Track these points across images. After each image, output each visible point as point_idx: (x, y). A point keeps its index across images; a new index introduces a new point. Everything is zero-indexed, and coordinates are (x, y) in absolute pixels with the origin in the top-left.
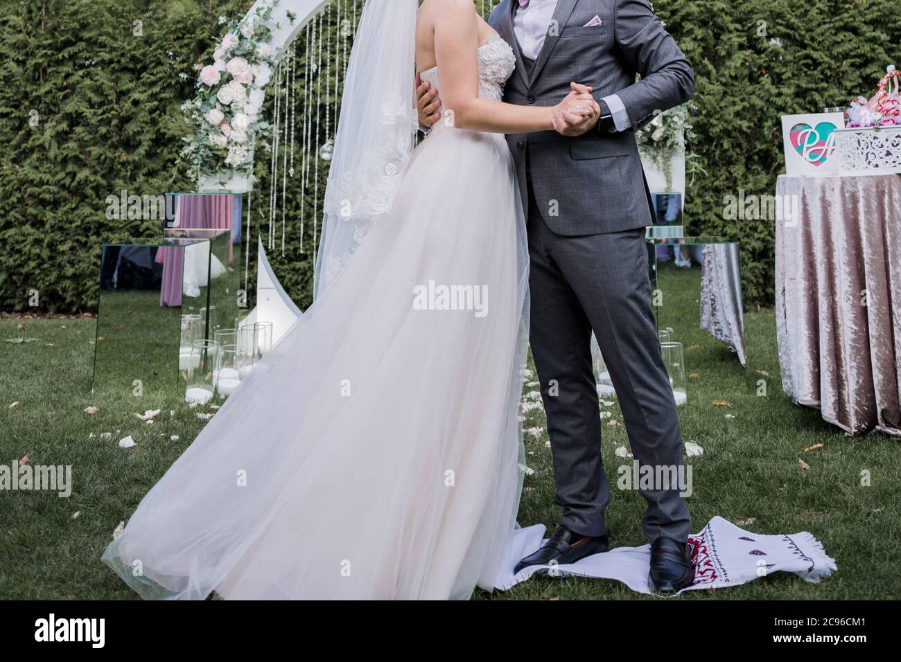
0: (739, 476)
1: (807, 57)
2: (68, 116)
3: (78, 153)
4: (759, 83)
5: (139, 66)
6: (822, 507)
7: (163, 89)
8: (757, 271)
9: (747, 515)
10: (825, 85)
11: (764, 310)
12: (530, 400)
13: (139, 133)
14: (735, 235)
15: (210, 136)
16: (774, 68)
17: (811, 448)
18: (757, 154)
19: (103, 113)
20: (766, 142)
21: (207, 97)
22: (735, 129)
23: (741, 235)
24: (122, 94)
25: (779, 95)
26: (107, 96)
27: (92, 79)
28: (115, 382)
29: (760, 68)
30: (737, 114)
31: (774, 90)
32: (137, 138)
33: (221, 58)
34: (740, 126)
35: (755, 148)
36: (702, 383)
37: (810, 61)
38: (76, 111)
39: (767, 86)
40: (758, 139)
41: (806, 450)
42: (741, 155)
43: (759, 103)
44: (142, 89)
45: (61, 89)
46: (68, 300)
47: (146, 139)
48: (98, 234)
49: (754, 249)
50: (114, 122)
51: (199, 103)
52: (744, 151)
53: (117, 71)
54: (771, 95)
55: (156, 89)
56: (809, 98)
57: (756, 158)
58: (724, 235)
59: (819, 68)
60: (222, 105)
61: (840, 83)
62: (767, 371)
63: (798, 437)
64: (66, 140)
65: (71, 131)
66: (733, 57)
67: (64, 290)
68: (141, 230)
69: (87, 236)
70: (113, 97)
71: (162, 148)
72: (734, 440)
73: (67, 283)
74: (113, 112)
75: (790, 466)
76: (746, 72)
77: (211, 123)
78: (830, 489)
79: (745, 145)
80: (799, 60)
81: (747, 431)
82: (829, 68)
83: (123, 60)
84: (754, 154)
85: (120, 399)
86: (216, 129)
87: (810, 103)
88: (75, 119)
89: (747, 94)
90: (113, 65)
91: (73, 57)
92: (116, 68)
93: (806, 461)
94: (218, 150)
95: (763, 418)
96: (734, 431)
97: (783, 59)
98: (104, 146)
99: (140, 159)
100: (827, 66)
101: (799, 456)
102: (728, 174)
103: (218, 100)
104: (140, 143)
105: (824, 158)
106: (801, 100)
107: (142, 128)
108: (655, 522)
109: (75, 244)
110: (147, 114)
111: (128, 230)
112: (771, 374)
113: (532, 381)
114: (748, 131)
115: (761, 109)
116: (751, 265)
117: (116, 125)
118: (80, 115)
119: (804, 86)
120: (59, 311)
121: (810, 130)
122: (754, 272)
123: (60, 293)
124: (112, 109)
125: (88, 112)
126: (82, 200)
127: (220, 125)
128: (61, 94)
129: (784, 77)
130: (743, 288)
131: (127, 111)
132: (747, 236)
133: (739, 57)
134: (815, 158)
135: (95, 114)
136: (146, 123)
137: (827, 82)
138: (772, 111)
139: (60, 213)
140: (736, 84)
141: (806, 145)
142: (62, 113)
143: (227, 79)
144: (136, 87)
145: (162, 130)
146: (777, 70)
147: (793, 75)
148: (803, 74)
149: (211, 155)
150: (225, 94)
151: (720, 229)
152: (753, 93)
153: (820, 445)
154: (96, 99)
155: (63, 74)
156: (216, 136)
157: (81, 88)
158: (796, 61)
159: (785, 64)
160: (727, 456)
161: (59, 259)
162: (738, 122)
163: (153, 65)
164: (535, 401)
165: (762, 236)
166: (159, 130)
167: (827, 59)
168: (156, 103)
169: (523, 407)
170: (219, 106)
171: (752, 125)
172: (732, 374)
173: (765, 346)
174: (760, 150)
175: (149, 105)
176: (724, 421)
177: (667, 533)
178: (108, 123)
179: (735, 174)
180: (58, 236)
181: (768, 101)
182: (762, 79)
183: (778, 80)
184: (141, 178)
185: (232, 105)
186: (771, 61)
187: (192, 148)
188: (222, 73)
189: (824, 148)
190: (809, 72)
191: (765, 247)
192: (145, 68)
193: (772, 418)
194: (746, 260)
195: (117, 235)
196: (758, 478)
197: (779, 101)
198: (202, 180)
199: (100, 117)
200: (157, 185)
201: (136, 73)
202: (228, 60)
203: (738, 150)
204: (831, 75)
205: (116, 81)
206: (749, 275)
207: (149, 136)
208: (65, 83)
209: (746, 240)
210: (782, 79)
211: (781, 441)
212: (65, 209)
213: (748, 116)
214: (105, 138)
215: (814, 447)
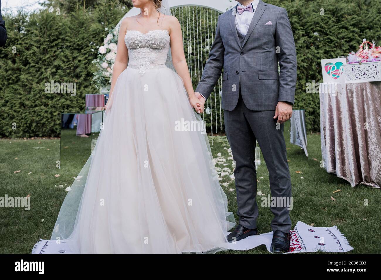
0: (307, 204)
1: (329, 38)
2: (55, 66)
3: (59, 79)
4: (310, 49)
5: (80, 48)
6: (342, 218)
7: (89, 56)
8: (311, 119)
9: (311, 222)
10: (335, 49)
11: (314, 134)
12: (224, 171)
13: (81, 72)
14: (302, 106)
15: (103, 73)
16: (316, 43)
17: (336, 191)
18: (310, 75)
19: (68, 65)
20: (313, 71)
21: (102, 58)
22: (301, 66)
23: (305, 106)
24: (74, 58)
25: (318, 53)
26: (69, 59)
27: (64, 53)
28: (69, 164)
29: (310, 43)
30: (302, 61)
31: (316, 52)
32: (81, 74)
33: (106, 43)
34: (304, 65)
35: (309, 73)
36: (291, 164)
37: (329, 40)
38: (58, 65)
39: (313, 50)
40: (310, 70)
41: (334, 192)
42: (304, 76)
43: (310, 56)
44: (82, 56)
45: (53, 57)
46: (58, 133)
47: (84, 74)
48: (67, 109)
49: (310, 111)
50: (72, 68)
51: (98, 60)
52: (305, 74)
53: (73, 49)
54: (315, 53)
55: (87, 56)
56: (329, 54)
57: (310, 77)
58: (298, 106)
59: (333, 43)
60: (107, 61)
61: (341, 48)
62: (316, 158)
63: (330, 186)
64: (55, 75)
65: (57, 72)
66: (300, 39)
67: (56, 129)
68: (83, 107)
69: (64, 110)
70: (71, 59)
71: (89, 77)
72: (305, 188)
73: (57, 127)
74: (72, 65)
75: (328, 200)
76: (305, 45)
77: (104, 68)
78: (345, 210)
79: (305, 72)
80: (325, 40)
81: (310, 184)
82: (337, 43)
83: (74, 46)
84: (309, 76)
85: (69, 171)
86: (105, 70)
87: (330, 56)
88: (58, 67)
89: (306, 53)
90: (71, 48)
91: (56, 45)
92: (72, 48)
93: (334, 197)
94: (107, 78)
95: (316, 179)
96: (304, 184)
97: (319, 39)
98: (69, 77)
99: (82, 82)
100: (336, 42)
101: (331, 195)
102: (299, 83)
103: (106, 59)
104: (81, 76)
105: (338, 76)
106: (326, 55)
107: (82, 70)
108: (276, 223)
109: (60, 112)
110: (84, 65)
111: (78, 107)
112: (318, 160)
113: (225, 163)
114: (307, 67)
115: (311, 59)
116: (308, 117)
117: (73, 69)
118: (59, 66)
119: (327, 49)
120: (55, 136)
121: (332, 65)
122: (310, 120)
123: (55, 130)
124: (71, 63)
125: (63, 65)
126: (62, 97)
127: (107, 68)
128: (53, 59)
129: (320, 46)
130: (306, 126)
131: (76, 64)
132: (307, 106)
133: (303, 39)
134: (335, 76)
135: (65, 65)
136: (83, 68)
137: (336, 48)
138: (315, 59)
139: (54, 101)
140: (302, 49)
141: (331, 71)
142: (53, 65)
143: (109, 51)
144: (80, 55)
145: (89, 71)
146: (317, 44)
147: (323, 46)
148: (327, 45)
149: (104, 79)
150: (109, 57)
151: (296, 104)
152: (308, 53)
153: (339, 190)
154: (65, 60)
155: (53, 51)
156: (105, 73)
157: (60, 56)
158: (324, 40)
159: (320, 41)
160: (302, 195)
161: (54, 118)
162: (303, 64)
163: (85, 47)
164: (226, 172)
165: (312, 106)
166: (88, 71)
167: (336, 39)
168: (86, 61)
169: (221, 174)
170: (106, 61)
171: (308, 65)
172: (303, 160)
173: (315, 148)
174: (311, 74)
175: (84, 62)
176: (300, 180)
177: (280, 228)
178: (70, 68)
179: (302, 83)
180: (53, 110)
181: (314, 56)
182: (311, 47)
183: (317, 48)
184: (82, 88)
185: (111, 61)
186: (315, 40)
187: (97, 77)
188: (107, 49)
189: (338, 72)
190: (329, 44)
191: (314, 110)
192: (82, 48)
193: (319, 178)
194: (307, 115)
195: (74, 109)
196: (315, 205)
197: (318, 56)
198: (101, 89)
199: (67, 67)
200: (88, 91)
201: (79, 50)
202: (109, 44)
203: (303, 74)
204: (338, 45)
205: (72, 53)
206: (308, 121)
207: (85, 73)
208: (54, 55)
209: (306, 108)
210: (319, 47)
211: (323, 188)
212: (56, 100)
213: (307, 61)
214: (69, 74)
215: (337, 191)
